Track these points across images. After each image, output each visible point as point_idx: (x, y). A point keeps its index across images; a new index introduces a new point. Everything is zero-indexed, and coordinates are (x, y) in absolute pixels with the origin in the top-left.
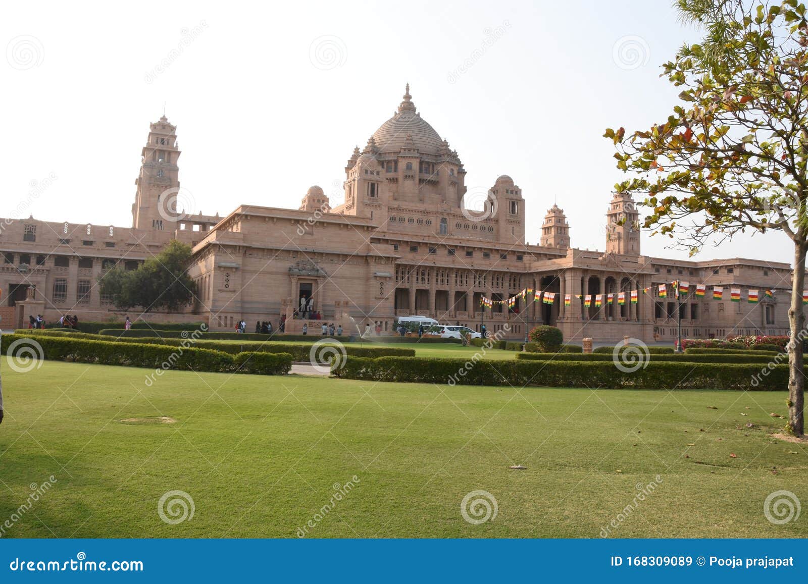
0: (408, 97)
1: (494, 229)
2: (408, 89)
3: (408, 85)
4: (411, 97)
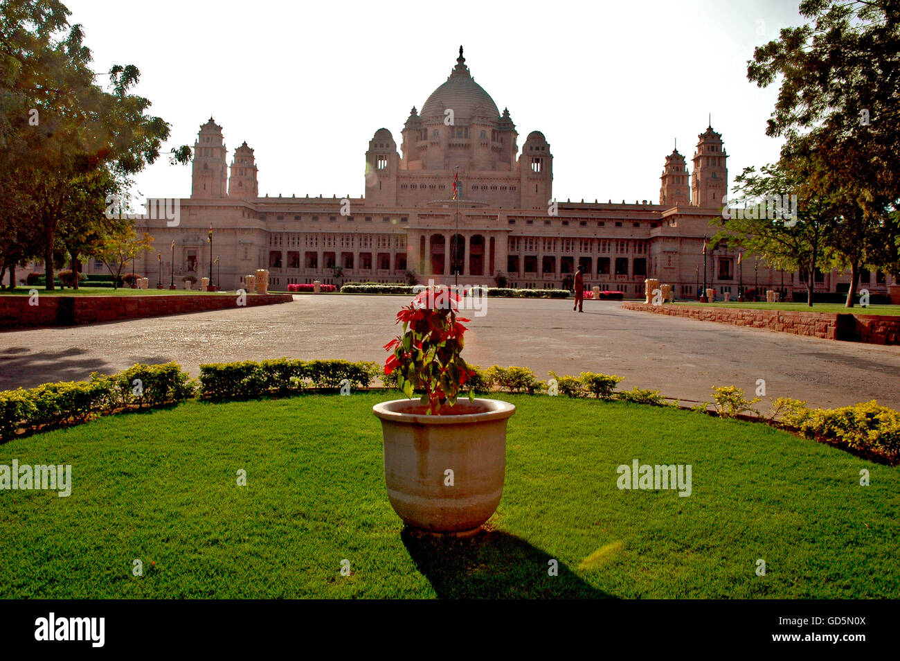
0: (461, 59)
1: (517, 188)
2: (461, 52)
3: (461, 47)
4: (464, 60)
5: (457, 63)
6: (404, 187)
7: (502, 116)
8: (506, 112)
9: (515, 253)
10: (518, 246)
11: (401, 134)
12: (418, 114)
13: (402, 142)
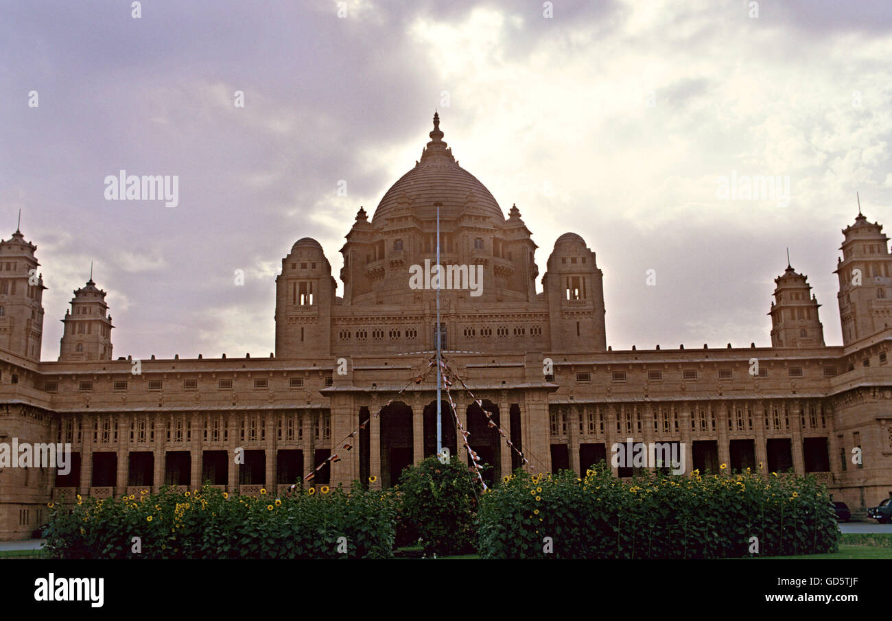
0: (437, 134)
1: (542, 331)
2: (436, 121)
3: (436, 115)
4: (442, 135)
5: (431, 140)
6: (346, 335)
7: (507, 217)
8: (515, 212)
9: (562, 439)
10: (564, 426)
11: (341, 254)
12: (370, 220)
13: (342, 266)
